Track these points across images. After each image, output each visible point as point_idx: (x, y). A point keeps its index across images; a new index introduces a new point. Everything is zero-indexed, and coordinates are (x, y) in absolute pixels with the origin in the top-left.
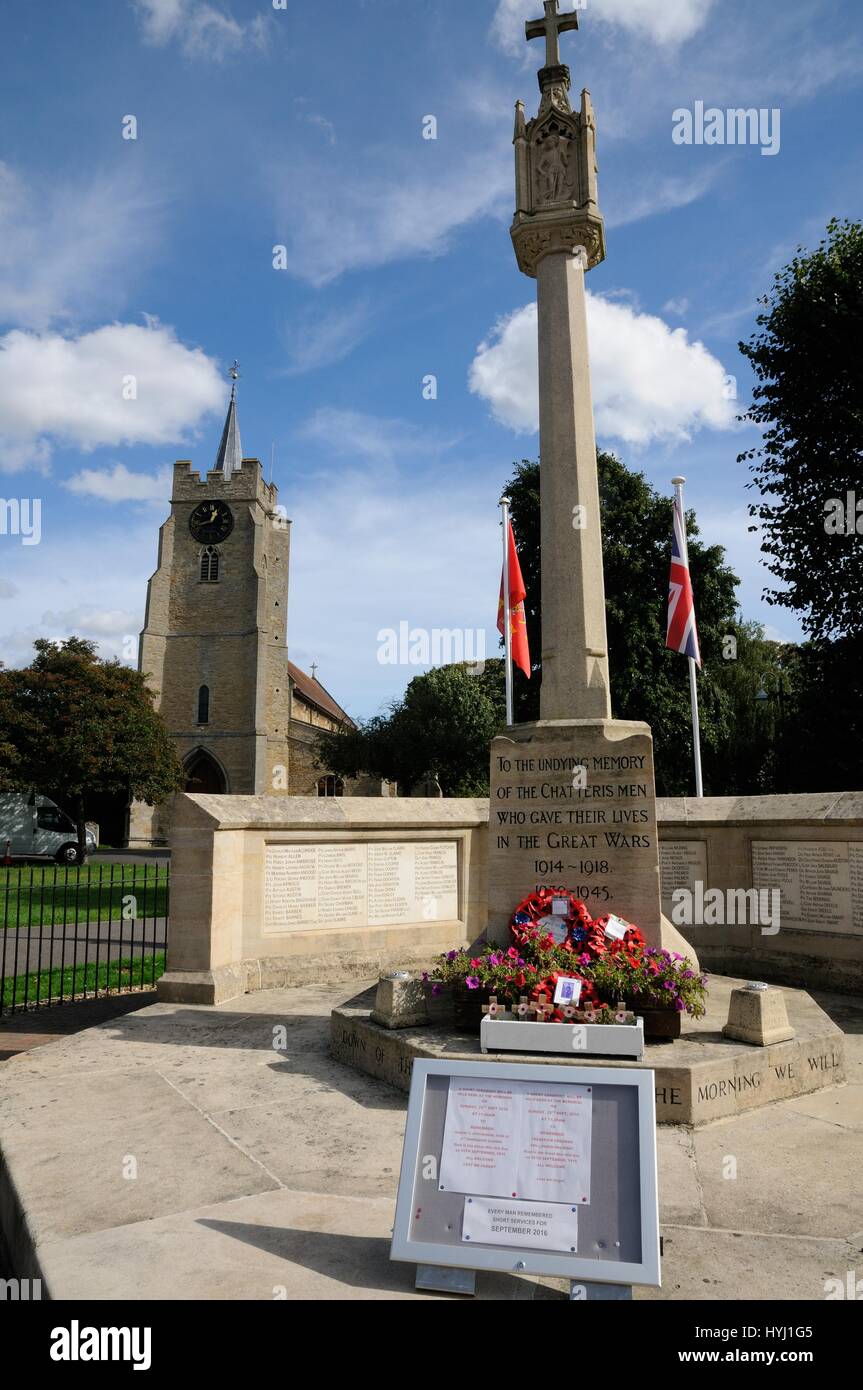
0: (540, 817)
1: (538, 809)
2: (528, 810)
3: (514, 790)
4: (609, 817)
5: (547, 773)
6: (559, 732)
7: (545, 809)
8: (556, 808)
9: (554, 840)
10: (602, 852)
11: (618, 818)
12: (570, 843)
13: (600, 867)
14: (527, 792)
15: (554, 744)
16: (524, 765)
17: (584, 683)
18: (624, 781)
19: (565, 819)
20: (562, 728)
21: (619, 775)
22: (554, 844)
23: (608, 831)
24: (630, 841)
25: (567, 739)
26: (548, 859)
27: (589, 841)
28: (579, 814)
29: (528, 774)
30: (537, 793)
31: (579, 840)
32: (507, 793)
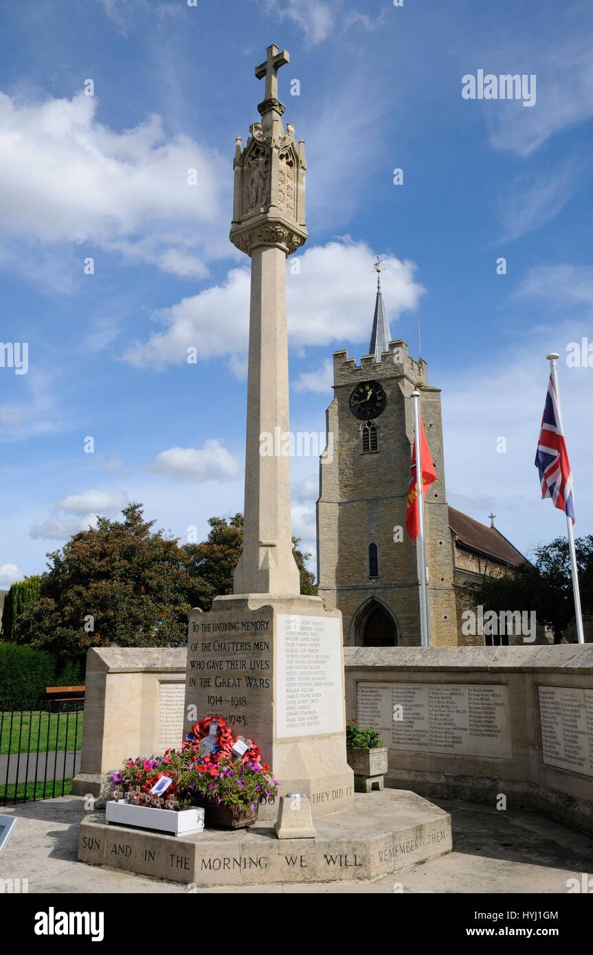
0: (212, 665)
1: (211, 659)
2: (206, 660)
3: (199, 645)
4: (248, 666)
5: (217, 633)
6: (224, 604)
7: (215, 659)
8: (220, 658)
9: (220, 680)
10: (243, 691)
11: (253, 666)
12: (227, 683)
13: (242, 702)
14: (206, 647)
15: (222, 613)
16: (206, 627)
17: (258, 567)
18: (257, 639)
19: (224, 666)
20: (227, 601)
21: (254, 634)
22: (218, 684)
23: (247, 675)
24: (258, 683)
25: (228, 609)
26: (214, 695)
27: (237, 682)
28: (232, 663)
29: (208, 635)
30: (212, 647)
31: (231, 681)
32: (196, 647)
